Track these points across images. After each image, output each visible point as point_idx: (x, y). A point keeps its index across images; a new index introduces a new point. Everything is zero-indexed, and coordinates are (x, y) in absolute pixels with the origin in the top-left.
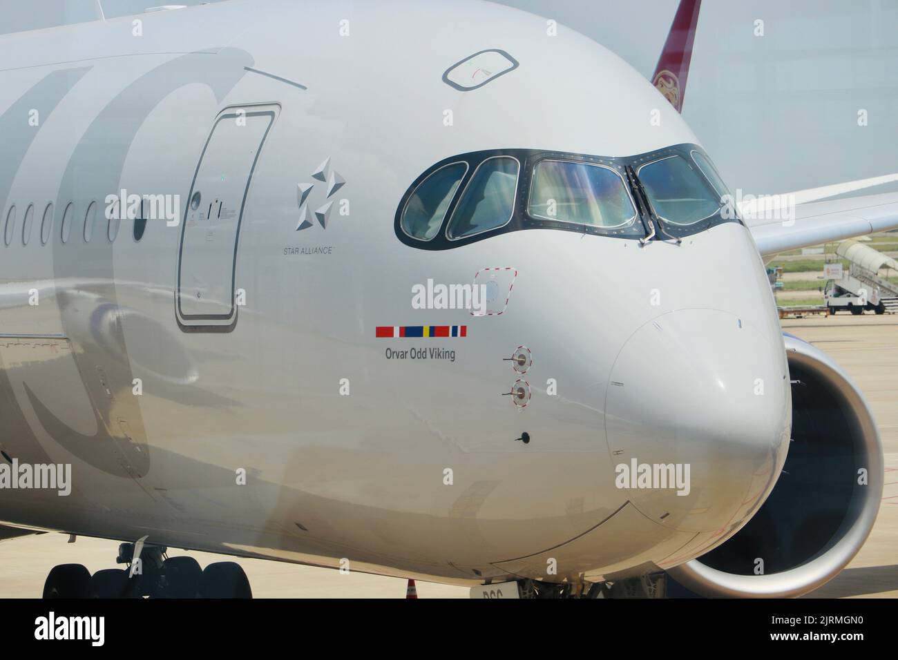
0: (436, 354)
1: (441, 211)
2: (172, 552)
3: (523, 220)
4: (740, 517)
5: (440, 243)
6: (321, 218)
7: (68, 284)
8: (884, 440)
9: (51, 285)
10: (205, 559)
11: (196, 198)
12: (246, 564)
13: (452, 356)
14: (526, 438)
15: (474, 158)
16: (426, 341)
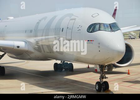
0: (91, 43)
1: (91, 29)
2: (66, 62)
3: (99, 30)
4: (120, 59)
5: (91, 32)
6: (80, 30)
7: (56, 36)
8: (134, 51)
9: (54, 36)
10: (69, 63)
11: (68, 28)
12: (73, 63)
13: (92, 43)
14: (100, 51)
15: (95, 24)
16: (90, 42)
